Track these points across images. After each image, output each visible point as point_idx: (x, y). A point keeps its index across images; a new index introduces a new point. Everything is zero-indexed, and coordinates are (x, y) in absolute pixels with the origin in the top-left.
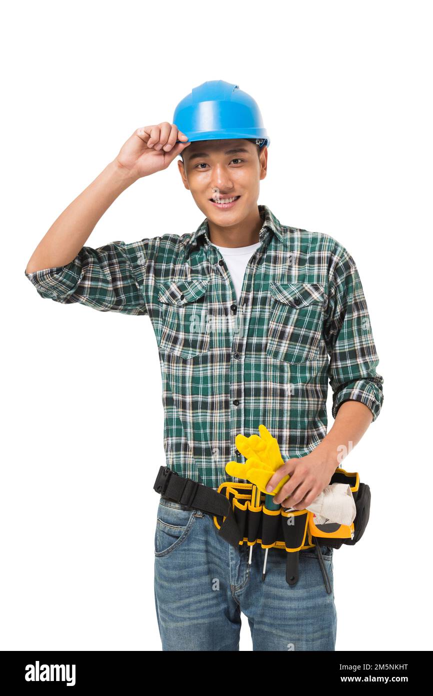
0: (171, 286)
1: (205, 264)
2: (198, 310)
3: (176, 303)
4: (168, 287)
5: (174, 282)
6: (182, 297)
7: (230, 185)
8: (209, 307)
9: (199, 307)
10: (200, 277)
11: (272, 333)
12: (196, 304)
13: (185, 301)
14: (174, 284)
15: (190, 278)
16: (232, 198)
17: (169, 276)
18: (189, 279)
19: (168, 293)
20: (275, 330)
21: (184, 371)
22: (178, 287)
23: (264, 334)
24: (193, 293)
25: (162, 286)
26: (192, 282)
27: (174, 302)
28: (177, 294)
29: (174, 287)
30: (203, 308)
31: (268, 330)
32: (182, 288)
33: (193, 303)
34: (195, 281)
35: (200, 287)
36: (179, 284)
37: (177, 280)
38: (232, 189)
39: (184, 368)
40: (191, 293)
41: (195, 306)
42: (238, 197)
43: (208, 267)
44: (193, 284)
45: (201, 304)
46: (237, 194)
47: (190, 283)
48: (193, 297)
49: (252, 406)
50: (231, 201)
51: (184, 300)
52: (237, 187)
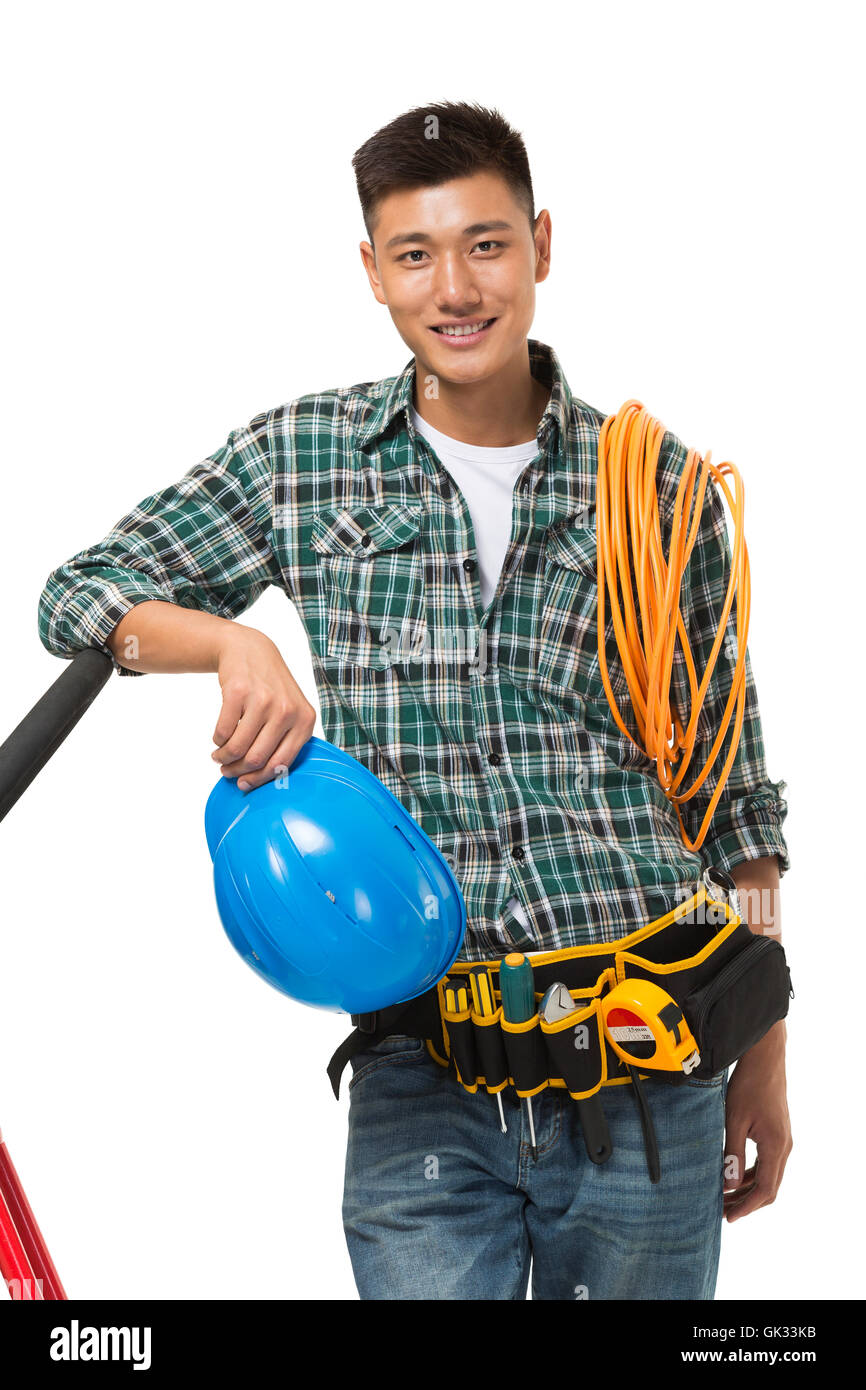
0: (339, 519)
1: (411, 471)
2: (403, 568)
3: (353, 554)
4: (331, 521)
5: (345, 509)
6: (366, 541)
7: (474, 297)
8: (424, 562)
9: (403, 562)
10: (403, 497)
11: (548, 632)
12: (397, 556)
13: (372, 548)
14: (345, 514)
15: (382, 501)
16: (478, 324)
17: (330, 497)
18: (379, 502)
19: (332, 534)
20: (554, 623)
21: (381, 699)
22: (356, 520)
23: (533, 631)
24: (389, 533)
25: (316, 519)
26: (385, 509)
27: (348, 550)
28: (353, 533)
29: (345, 521)
30: (413, 563)
31: (540, 624)
32: (362, 520)
33: (390, 552)
34: (392, 508)
35: (404, 520)
36: (356, 512)
37: (351, 504)
38: (477, 306)
39: (381, 692)
40: (386, 531)
41: (395, 559)
42: (492, 321)
43: (417, 478)
44: (388, 512)
45: (407, 556)
46: (488, 316)
47: (381, 511)
48: (391, 540)
49: (526, 771)
50: (475, 329)
51: (372, 545)
52: (487, 299)
